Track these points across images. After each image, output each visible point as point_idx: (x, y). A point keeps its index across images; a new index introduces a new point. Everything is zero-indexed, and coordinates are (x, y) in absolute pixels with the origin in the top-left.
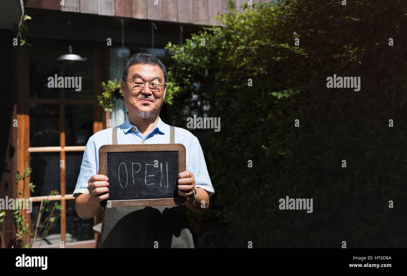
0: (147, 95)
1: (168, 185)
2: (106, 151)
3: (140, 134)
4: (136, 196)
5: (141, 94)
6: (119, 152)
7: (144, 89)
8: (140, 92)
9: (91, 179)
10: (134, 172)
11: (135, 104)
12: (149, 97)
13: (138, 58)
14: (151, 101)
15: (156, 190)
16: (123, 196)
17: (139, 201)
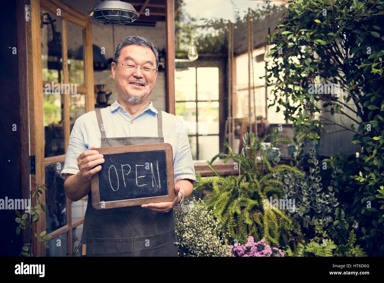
0: (138, 78)
1: (160, 186)
5: (132, 77)
7: (136, 71)
8: (132, 75)
10: (124, 174)
12: (140, 80)
17: (130, 200)
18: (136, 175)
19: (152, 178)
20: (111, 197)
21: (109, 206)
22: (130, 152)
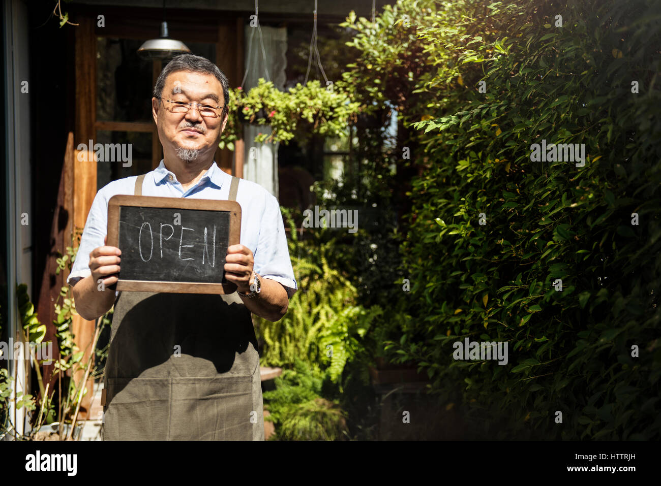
0: (194, 123)
1: (214, 263)
2: (119, 204)
3: (180, 185)
4: (162, 276)
5: (184, 120)
6: (139, 207)
7: (190, 111)
8: (184, 117)
9: (94, 252)
10: (163, 239)
11: (174, 137)
12: (197, 125)
13: (181, 62)
14: (200, 133)
15: (192, 269)
16: (141, 275)
17: (165, 284)
18: (181, 243)
19: (204, 252)
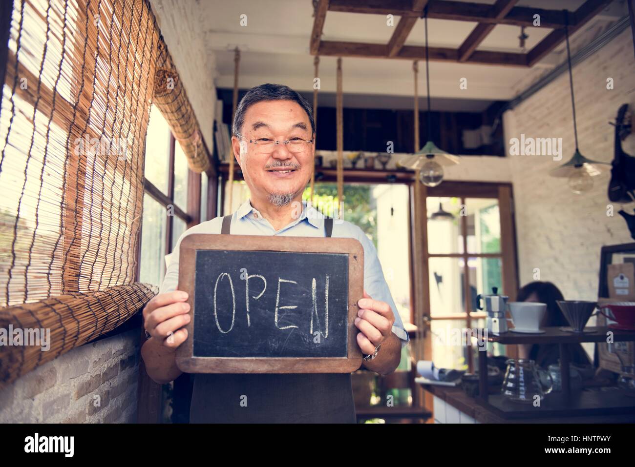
0: (282, 161)
1: (327, 332)
2: (195, 247)
10: (250, 296)
17: (261, 360)
18: (277, 303)
19: (312, 313)
20: (218, 347)
21: (213, 369)
22: (270, 249)
